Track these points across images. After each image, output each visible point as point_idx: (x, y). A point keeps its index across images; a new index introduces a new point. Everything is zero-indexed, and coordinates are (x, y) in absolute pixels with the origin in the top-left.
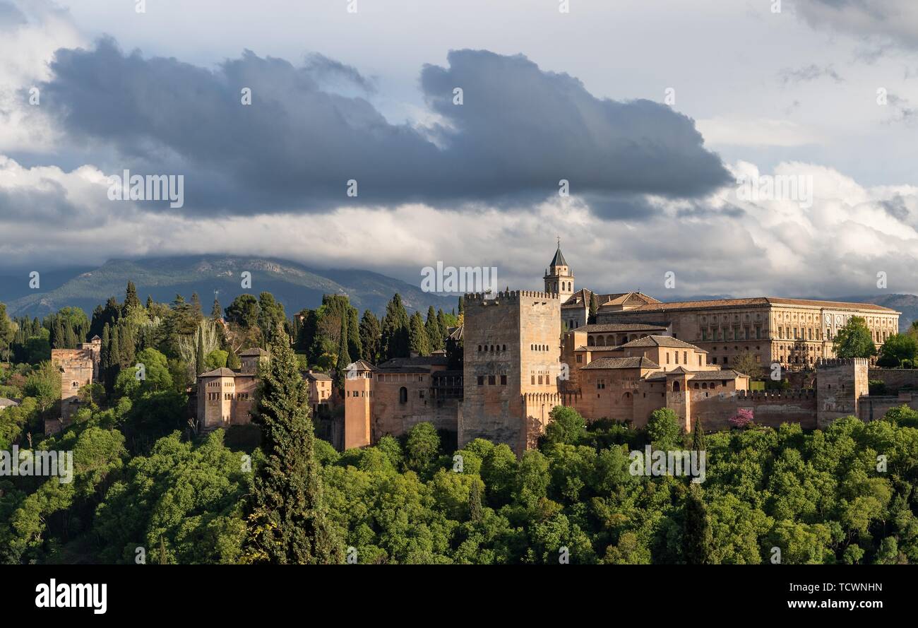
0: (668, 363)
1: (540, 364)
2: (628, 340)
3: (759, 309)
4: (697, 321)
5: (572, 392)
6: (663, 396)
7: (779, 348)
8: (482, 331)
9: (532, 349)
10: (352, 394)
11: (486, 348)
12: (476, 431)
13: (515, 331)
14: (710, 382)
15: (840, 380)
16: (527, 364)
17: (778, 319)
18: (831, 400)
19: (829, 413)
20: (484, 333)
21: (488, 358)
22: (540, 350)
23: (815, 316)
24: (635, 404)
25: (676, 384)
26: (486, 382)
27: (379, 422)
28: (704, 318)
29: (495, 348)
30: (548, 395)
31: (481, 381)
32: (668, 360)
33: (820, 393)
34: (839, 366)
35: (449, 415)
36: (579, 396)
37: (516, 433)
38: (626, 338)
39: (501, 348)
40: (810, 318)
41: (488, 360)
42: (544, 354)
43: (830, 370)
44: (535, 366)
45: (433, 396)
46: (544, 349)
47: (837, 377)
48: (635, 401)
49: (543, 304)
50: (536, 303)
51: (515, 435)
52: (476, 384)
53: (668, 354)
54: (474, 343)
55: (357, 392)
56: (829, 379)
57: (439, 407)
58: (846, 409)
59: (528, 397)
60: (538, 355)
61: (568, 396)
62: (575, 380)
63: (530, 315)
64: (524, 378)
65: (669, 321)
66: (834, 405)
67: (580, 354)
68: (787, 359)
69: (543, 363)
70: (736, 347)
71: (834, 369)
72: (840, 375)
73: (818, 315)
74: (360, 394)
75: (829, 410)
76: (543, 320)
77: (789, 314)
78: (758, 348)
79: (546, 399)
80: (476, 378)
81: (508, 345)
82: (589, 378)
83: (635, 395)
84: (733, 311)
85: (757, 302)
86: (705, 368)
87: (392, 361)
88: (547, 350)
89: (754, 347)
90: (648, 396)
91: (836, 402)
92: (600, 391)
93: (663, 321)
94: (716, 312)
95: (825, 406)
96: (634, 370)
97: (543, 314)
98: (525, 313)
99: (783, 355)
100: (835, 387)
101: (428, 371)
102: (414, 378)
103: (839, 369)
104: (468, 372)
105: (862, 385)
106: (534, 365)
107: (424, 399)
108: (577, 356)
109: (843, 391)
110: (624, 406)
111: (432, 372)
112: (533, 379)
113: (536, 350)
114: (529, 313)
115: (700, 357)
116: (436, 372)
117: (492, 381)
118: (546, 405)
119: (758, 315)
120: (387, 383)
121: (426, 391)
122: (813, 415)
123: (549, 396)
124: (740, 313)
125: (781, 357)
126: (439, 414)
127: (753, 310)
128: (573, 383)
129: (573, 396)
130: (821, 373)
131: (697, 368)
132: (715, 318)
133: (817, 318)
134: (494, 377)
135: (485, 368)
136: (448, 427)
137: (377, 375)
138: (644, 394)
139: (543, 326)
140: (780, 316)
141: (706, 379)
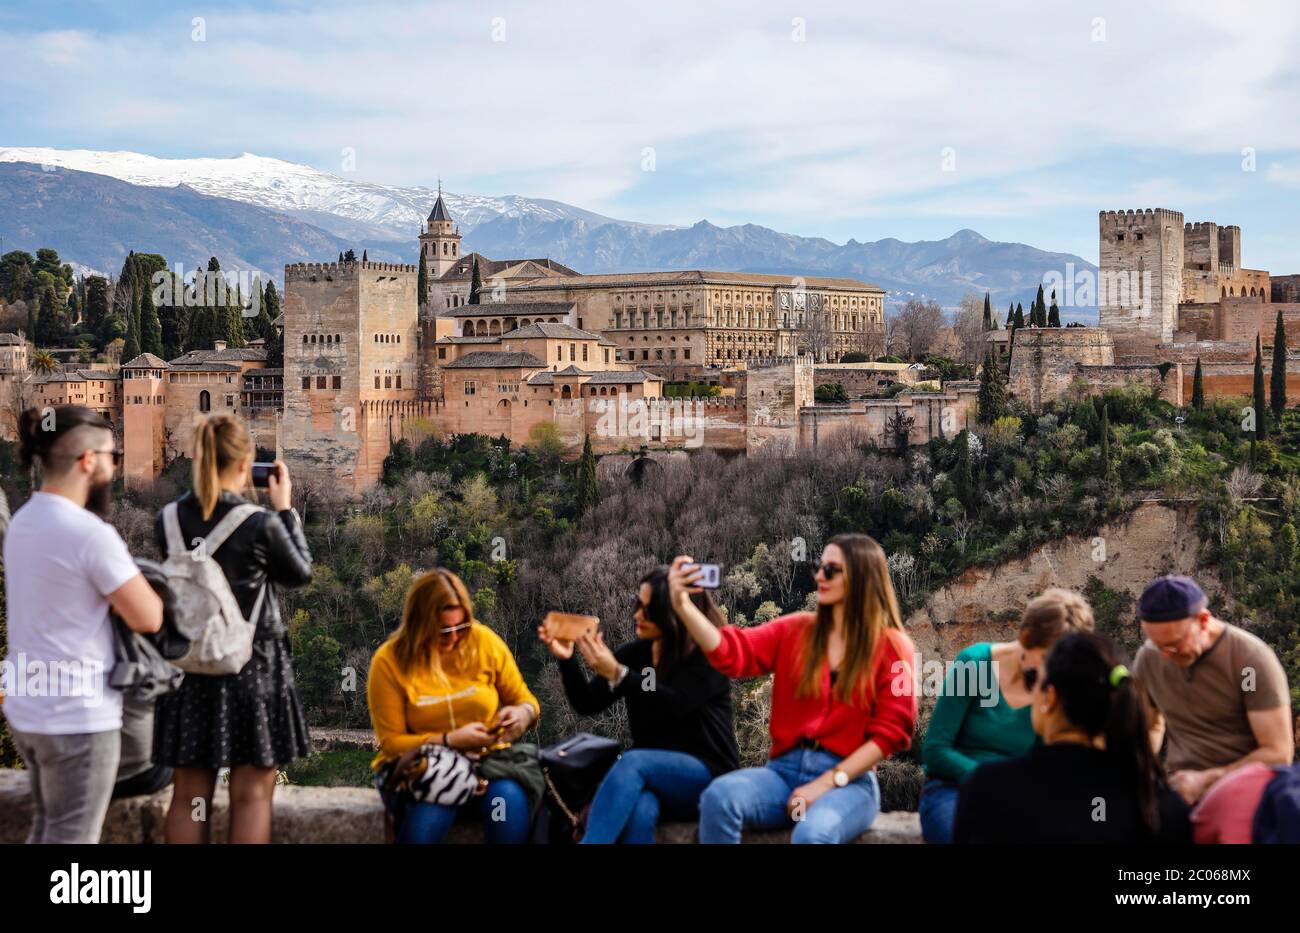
0: (560, 359)
1: (388, 361)
2: (519, 326)
3: (689, 287)
4: (608, 301)
5: (432, 398)
6: (550, 404)
7: (715, 339)
8: (309, 316)
9: (376, 340)
10: (132, 400)
11: (314, 338)
12: (302, 451)
13: (353, 317)
14: (611, 387)
15: (776, 385)
16: (370, 360)
17: (714, 299)
18: (764, 412)
19: (762, 429)
20: (311, 318)
21: (316, 352)
22: (387, 341)
23: (766, 296)
24: (513, 415)
25: (566, 389)
26: (314, 384)
27: (171, 438)
28: (619, 298)
29: (326, 340)
30: (398, 402)
31: (306, 383)
32: (560, 355)
33: (751, 403)
34: (775, 366)
35: (267, 429)
36: (441, 404)
37: (354, 454)
38: (516, 324)
39: (333, 339)
40: (759, 298)
41: (317, 355)
42: (393, 346)
43: (763, 371)
44: (381, 364)
45: (244, 404)
46: (393, 341)
47: (772, 381)
48: (514, 412)
49: (392, 279)
50: (381, 278)
51: (352, 457)
52: (300, 387)
53: (560, 348)
54: (297, 332)
55: (140, 398)
56: (761, 383)
57: (253, 418)
58: (783, 424)
59: (369, 407)
60: (384, 350)
61: (426, 404)
62: (437, 383)
63: (374, 294)
64: (364, 379)
65: (573, 301)
66: (768, 417)
67: (442, 347)
68: (726, 353)
69: (391, 360)
70: (659, 338)
71: (769, 371)
72: (776, 377)
73: (770, 295)
74: (144, 399)
75: (762, 425)
76: (391, 300)
77: (729, 293)
78: (688, 339)
79: (395, 408)
80: (300, 379)
81: (343, 335)
82: (454, 380)
83: (514, 404)
84: (656, 289)
85: (688, 278)
86: (613, 366)
87: (190, 355)
88: (398, 341)
89: (682, 338)
90: (530, 404)
91: (771, 414)
92: (469, 398)
93: (565, 301)
94: (633, 290)
95: (756, 418)
96: (513, 370)
97: (393, 292)
98: (366, 291)
99: (720, 347)
100: (769, 394)
101: (238, 369)
102: (219, 380)
103: (776, 370)
104: (292, 373)
105: (804, 392)
106: (379, 362)
107: (234, 408)
108: (440, 350)
109: (780, 398)
110: (500, 418)
111: (244, 370)
112: (377, 380)
113: (382, 341)
114: (373, 292)
115: (607, 351)
116: (249, 371)
117: (321, 384)
118: (395, 416)
119: (688, 295)
120: (182, 385)
121: (236, 396)
122: (742, 431)
123: (400, 403)
124: (665, 291)
125: (718, 351)
126: (252, 427)
127: (682, 287)
128: (435, 386)
129: (433, 404)
130: (752, 376)
131: (601, 367)
132: (632, 297)
133: (769, 298)
134: (324, 378)
135: (312, 365)
136: (266, 446)
137: (169, 374)
138: (526, 402)
139: (391, 309)
140: (716, 296)
141: (606, 382)
